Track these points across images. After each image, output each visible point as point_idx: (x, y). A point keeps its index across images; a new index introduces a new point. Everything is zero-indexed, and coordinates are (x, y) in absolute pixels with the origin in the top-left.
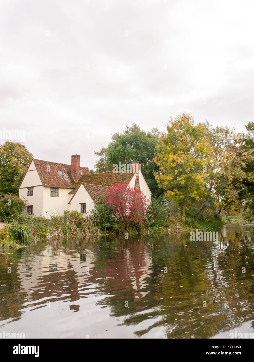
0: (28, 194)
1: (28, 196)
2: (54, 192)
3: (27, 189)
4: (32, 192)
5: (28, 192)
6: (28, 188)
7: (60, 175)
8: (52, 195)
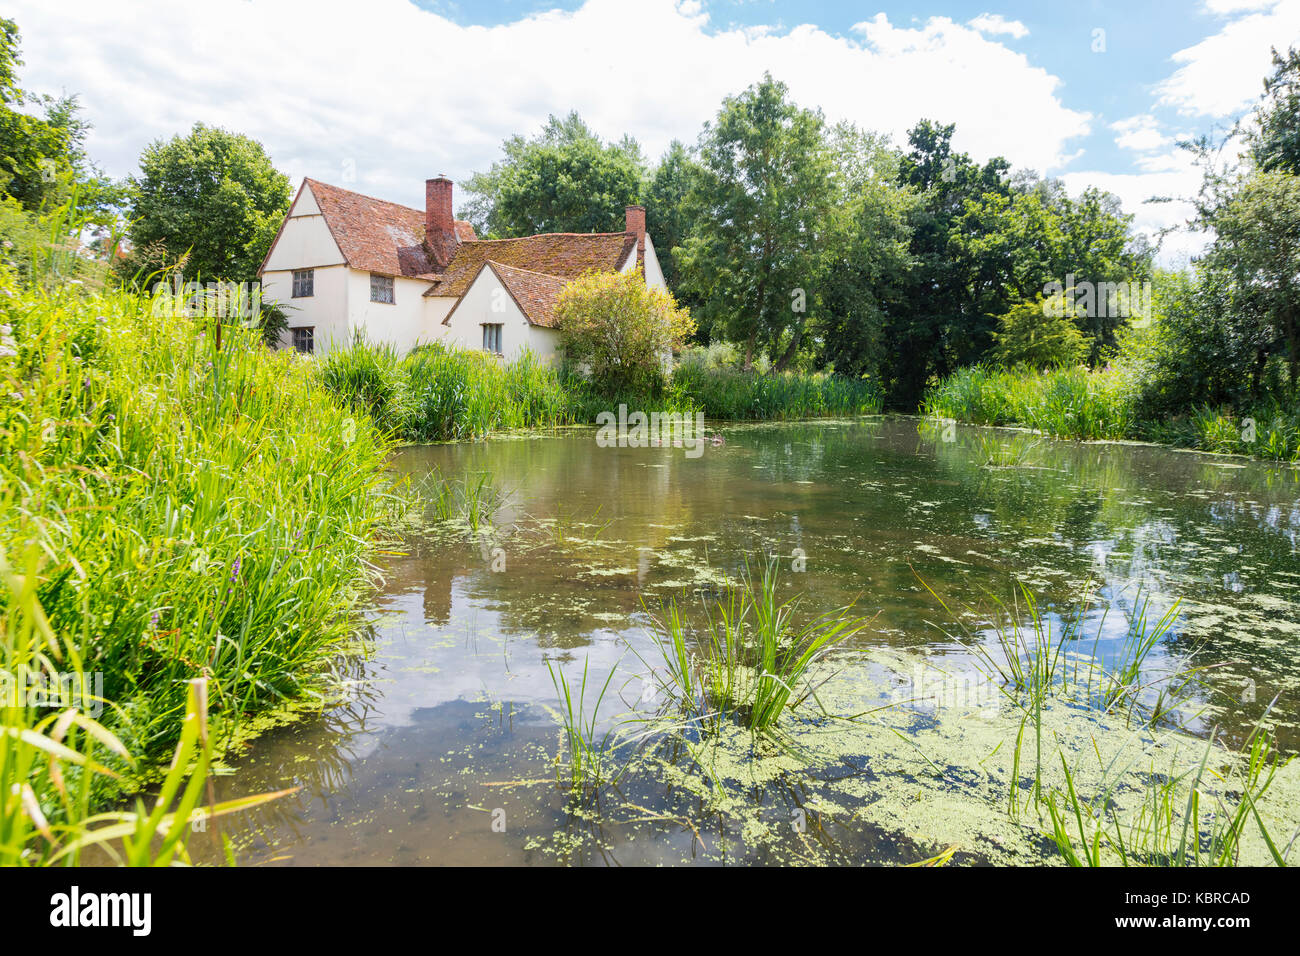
0: (294, 291)
1: (294, 296)
2: (381, 288)
3: (290, 276)
4: (311, 285)
5: (295, 284)
6: (295, 272)
7: (395, 238)
8: (375, 299)
